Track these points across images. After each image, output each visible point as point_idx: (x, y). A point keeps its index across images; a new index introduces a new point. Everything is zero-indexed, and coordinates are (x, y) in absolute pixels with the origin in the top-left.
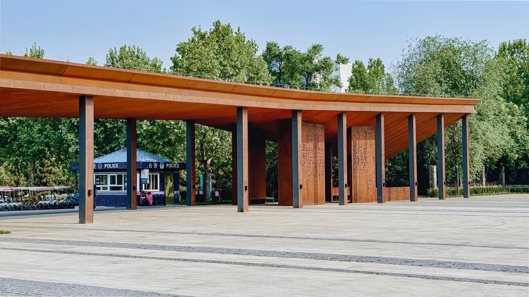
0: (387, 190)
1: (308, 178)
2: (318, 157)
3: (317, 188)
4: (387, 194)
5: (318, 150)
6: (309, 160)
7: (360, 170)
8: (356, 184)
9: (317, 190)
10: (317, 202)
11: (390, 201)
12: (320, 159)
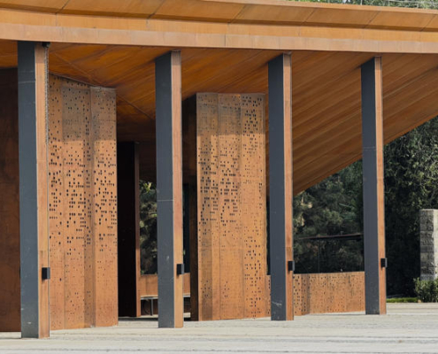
0: (300, 280)
2: (98, 184)
3: (94, 276)
4: (300, 294)
5: (96, 163)
6: (70, 193)
7: (221, 224)
9: (94, 284)
10: (94, 319)
11: (308, 313)
12: (103, 189)
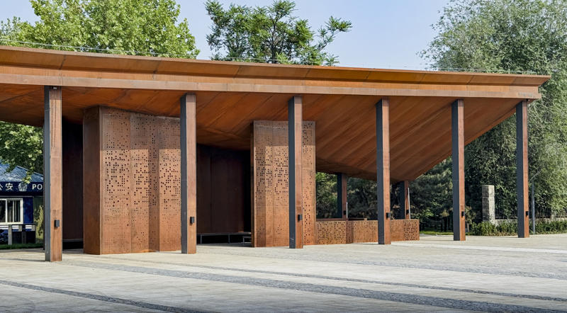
1: (134, 207)
2: (164, 171)
3: (159, 223)
4: (345, 232)
5: (161, 159)
6: (137, 176)
7: (275, 193)
8: (264, 216)
9: (159, 226)
10: (159, 247)
11: (352, 242)
12: (167, 174)
